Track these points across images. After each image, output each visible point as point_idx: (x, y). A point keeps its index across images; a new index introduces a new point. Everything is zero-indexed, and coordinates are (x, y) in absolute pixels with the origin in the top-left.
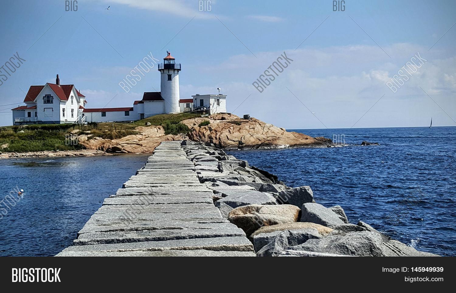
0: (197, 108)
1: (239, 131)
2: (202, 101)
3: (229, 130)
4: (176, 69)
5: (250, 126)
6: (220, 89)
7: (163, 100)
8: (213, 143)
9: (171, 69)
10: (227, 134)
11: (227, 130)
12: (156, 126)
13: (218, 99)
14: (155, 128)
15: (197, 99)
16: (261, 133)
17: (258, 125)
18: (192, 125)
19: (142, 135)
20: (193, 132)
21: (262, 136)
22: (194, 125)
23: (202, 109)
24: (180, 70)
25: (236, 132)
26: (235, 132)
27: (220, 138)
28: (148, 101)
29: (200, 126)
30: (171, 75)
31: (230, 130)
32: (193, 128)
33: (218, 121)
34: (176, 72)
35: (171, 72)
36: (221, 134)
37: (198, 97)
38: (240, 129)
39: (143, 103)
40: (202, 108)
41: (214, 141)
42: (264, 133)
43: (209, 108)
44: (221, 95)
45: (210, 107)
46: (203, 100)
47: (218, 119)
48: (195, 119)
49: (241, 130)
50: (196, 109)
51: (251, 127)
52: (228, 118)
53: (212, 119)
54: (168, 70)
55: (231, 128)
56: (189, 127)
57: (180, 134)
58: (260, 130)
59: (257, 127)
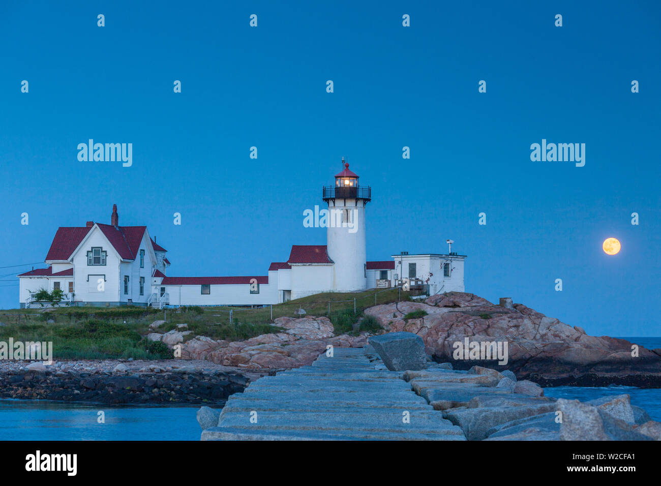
0: (402, 282)
2: (413, 267)
3: (465, 329)
4: (361, 199)
5: (509, 322)
7: (332, 262)
10: (461, 336)
12: (317, 317)
13: (448, 263)
14: (315, 320)
15: (403, 263)
17: (527, 321)
18: (390, 317)
19: (288, 334)
21: (534, 342)
22: (395, 316)
23: (413, 283)
24: (369, 200)
25: (481, 333)
26: (478, 333)
28: (300, 264)
29: (406, 319)
32: (391, 322)
33: (445, 309)
34: (360, 204)
35: (350, 204)
36: (448, 336)
37: (404, 259)
38: (488, 326)
39: (290, 267)
40: (413, 280)
43: (427, 281)
45: (429, 279)
46: (415, 264)
47: (446, 306)
49: (489, 330)
50: (400, 282)
51: (511, 324)
52: (467, 304)
53: (432, 304)
54: (343, 201)
55: (470, 324)
56: (383, 320)
57: (364, 335)
58: (531, 330)
59: (525, 325)
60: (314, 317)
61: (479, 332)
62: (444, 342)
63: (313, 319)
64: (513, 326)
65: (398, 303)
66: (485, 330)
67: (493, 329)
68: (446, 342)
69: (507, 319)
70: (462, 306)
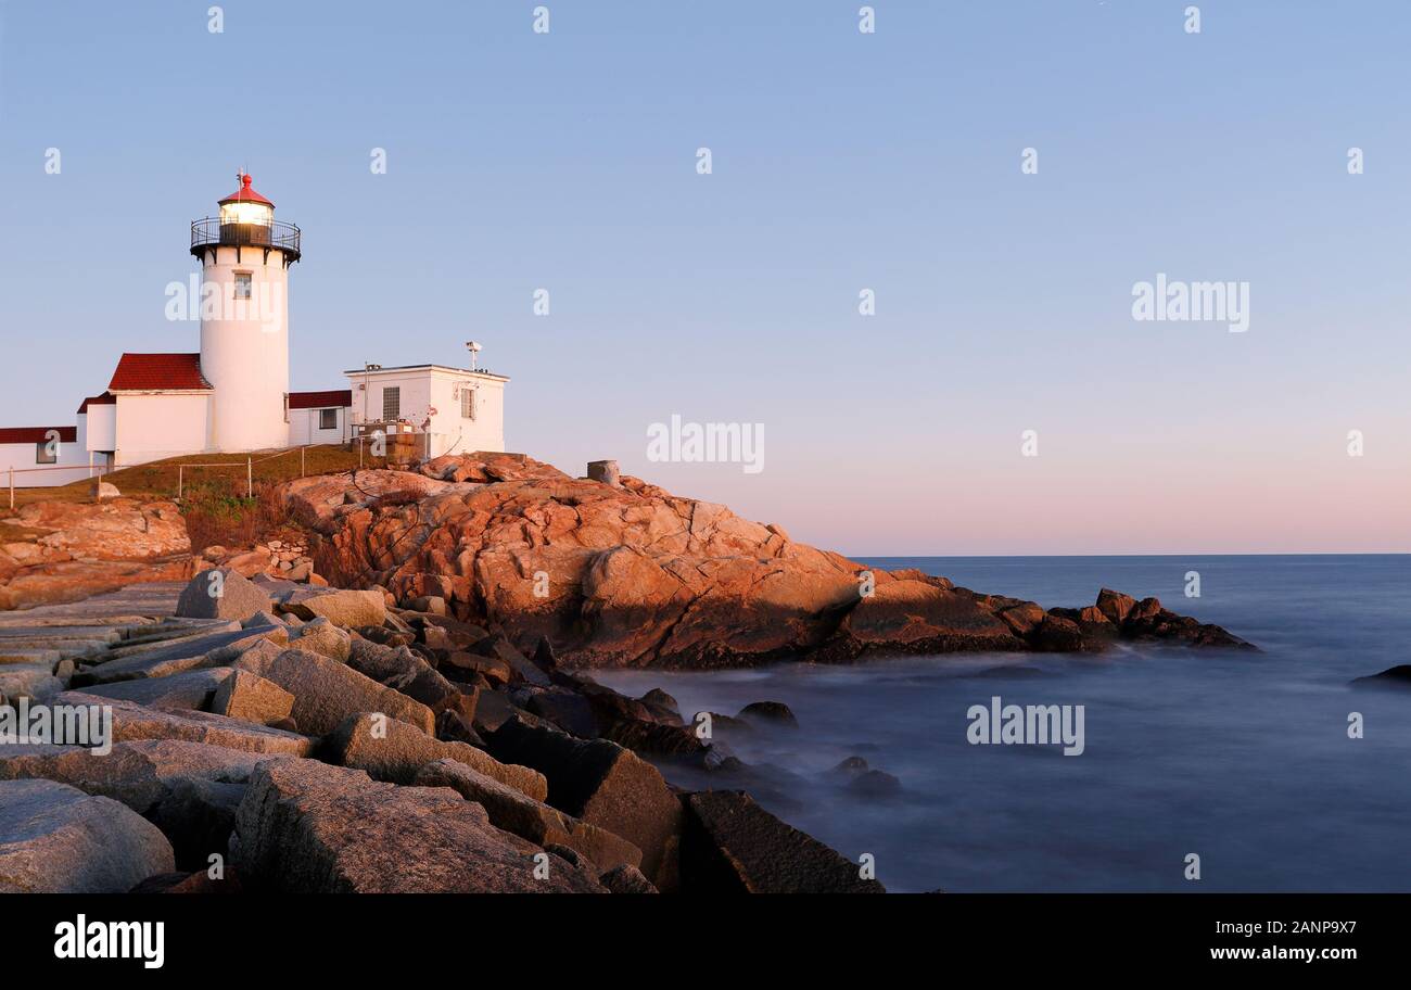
0: (367, 427)
1: (574, 532)
2: (392, 398)
3: (524, 530)
4: (277, 249)
5: (624, 512)
6: (476, 346)
7: (210, 387)
8: (439, 591)
9: (252, 246)
10: (518, 545)
11: (516, 527)
12: (145, 502)
13: (470, 387)
14: (138, 509)
15: (371, 387)
16: (683, 549)
17: (663, 511)
18: (336, 502)
19: (43, 544)
20: (336, 537)
21: (688, 558)
22: (348, 500)
23: (392, 430)
24: (296, 253)
26: (557, 538)
27: (476, 571)
28: (134, 392)
29: (374, 508)
30: (253, 272)
31: (532, 528)
32: (338, 514)
33: (471, 486)
34: (275, 259)
35: (251, 258)
36: (485, 546)
37: (371, 379)
38: (579, 521)
40: (392, 424)
41: (448, 583)
42: (695, 547)
43: (423, 427)
44: (481, 371)
45: (428, 421)
46: (398, 389)
47: (469, 480)
48: (353, 473)
49: (581, 531)
50: (362, 429)
51: (631, 517)
52: (517, 474)
53: (436, 475)
54: (236, 250)
55: (534, 516)
56: (317, 512)
57: (267, 547)
58: (676, 532)
59: (661, 520)
60: (137, 503)
61: (559, 536)
62: (475, 562)
63: (133, 507)
64: (636, 523)
65: (358, 473)
66: (571, 531)
67: (590, 528)
68: (481, 562)
69: (620, 506)
70: (509, 478)
